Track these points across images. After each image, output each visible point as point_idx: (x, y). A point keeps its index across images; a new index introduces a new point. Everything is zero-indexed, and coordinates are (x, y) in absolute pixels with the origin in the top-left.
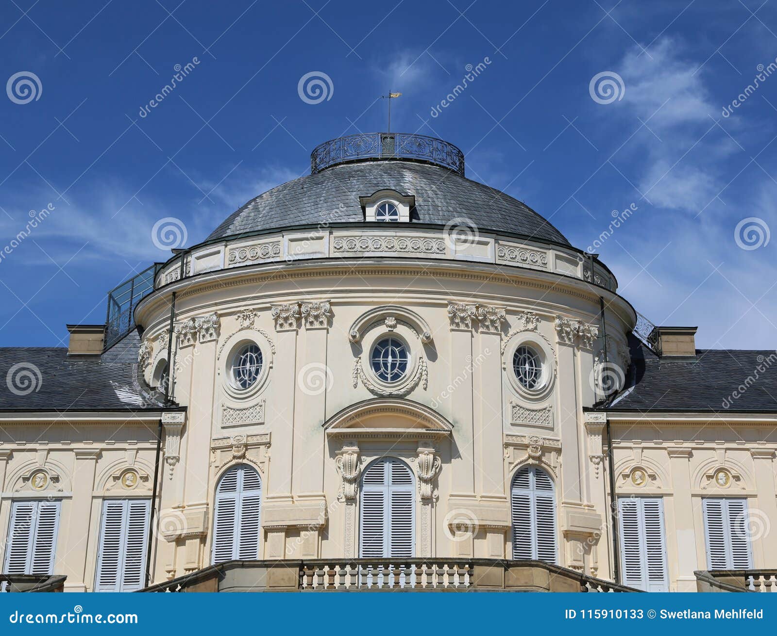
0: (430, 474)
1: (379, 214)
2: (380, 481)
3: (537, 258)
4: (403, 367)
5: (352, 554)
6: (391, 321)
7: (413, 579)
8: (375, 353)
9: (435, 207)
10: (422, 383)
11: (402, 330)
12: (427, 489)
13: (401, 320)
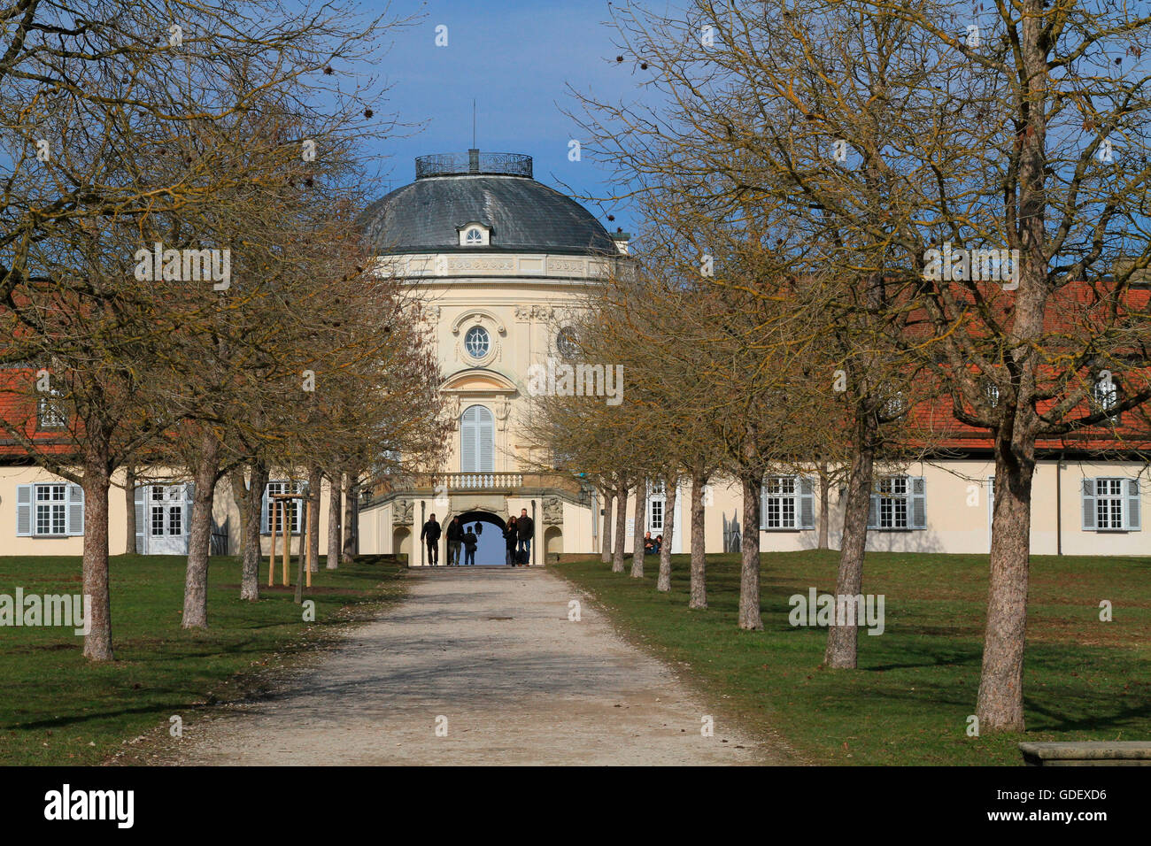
0: (504, 416)
1: (469, 238)
2: (472, 419)
3: (576, 265)
4: (486, 347)
5: (457, 470)
6: (478, 318)
7: (492, 482)
8: (468, 338)
9: (507, 228)
10: (498, 358)
11: (485, 323)
12: (501, 424)
13: (482, 316)
